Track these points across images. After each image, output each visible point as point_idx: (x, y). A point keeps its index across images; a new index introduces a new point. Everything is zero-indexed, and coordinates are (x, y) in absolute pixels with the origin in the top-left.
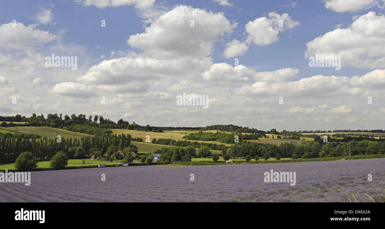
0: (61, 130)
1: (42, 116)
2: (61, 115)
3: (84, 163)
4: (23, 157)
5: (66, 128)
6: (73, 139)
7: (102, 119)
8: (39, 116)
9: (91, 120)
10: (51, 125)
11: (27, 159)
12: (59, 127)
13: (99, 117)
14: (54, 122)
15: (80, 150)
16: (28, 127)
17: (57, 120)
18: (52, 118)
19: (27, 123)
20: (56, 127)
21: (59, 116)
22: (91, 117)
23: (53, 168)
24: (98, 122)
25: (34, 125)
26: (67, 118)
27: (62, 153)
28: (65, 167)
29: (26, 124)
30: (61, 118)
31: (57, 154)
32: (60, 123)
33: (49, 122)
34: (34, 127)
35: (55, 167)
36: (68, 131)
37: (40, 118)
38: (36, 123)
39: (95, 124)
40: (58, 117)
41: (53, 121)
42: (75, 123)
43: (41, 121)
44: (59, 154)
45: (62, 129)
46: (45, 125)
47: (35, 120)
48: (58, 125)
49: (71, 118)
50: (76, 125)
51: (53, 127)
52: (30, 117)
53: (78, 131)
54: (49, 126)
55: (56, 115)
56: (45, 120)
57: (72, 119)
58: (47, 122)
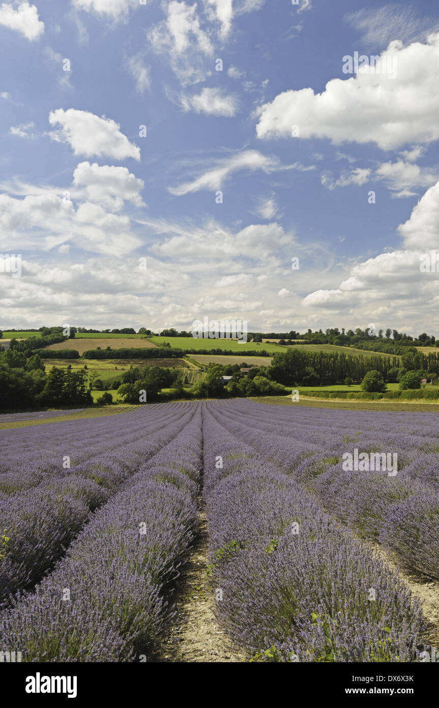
1: (321, 331)
2: (343, 330)
5: (353, 345)
7: (396, 333)
8: (316, 332)
9: (381, 336)
10: (334, 342)
12: (345, 344)
13: (392, 332)
14: (337, 338)
17: (339, 336)
18: (333, 333)
19: (305, 340)
20: (342, 344)
21: (341, 332)
22: (381, 332)
24: (392, 337)
25: (315, 342)
26: (351, 333)
30: (344, 333)
32: (344, 340)
33: (331, 338)
34: (315, 345)
36: (358, 350)
37: (318, 334)
39: (388, 341)
41: (335, 337)
42: (362, 339)
43: (321, 337)
45: (349, 347)
46: (327, 343)
47: (313, 337)
49: (355, 333)
50: (365, 342)
51: (337, 345)
52: (304, 333)
53: (371, 350)
54: (332, 343)
55: (337, 329)
57: (358, 334)
58: (328, 338)
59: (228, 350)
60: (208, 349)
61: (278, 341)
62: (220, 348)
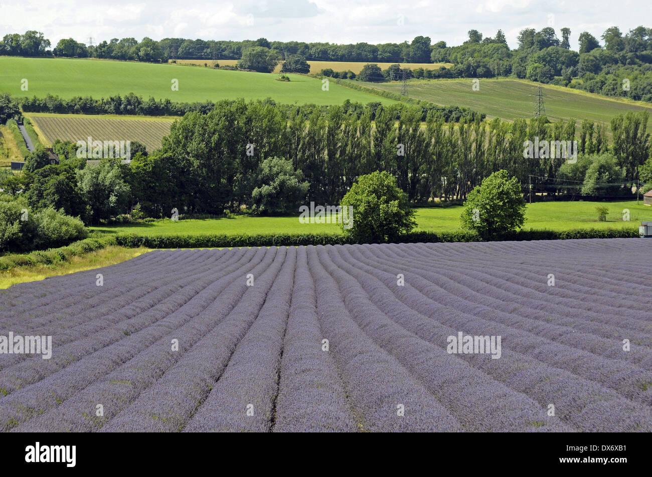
0: (563, 89)
1: (501, 38)
2: (567, 32)
3: (603, 219)
4: (363, 192)
5: (581, 81)
6: (579, 126)
8: (488, 40)
10: (529, 70)
11: (379, 198)
12: (556, 77)
14: (539, 60)
15: (602, 169)
16: (450, 81)
17: (549, 54)
18: (533, 44)
19: (448, 66)
20: (548, 77)
23: (474, 232)
25: (470, 72)
26: (589, 43)
27: (503, 177)
28: (515, 231)
29: (444, 69)
30: (566, 44)
31: (486, 182)
32: (563, 63)
33: (523, 59)
35: (479, 231)
36: (589, 95)
37: (490, 45)
38: (478, 66)
40: (557, 41)
41: (536, 55)
42: (616, 63)
43: (495, 55)
44: (493, 183)
45: (566, 85)
47: (476, 55)
48: (553, 72)
49: (602, 43)
50: (621, 70)
51: (535, 80)
54: (521, 75)
55: (549, 31)
56: (509, 54)
57: (608, 47)
58: (515, 61)
59: (160, 98)
60: (99, 96)
61: (358, 67)
62: (138, 94)
